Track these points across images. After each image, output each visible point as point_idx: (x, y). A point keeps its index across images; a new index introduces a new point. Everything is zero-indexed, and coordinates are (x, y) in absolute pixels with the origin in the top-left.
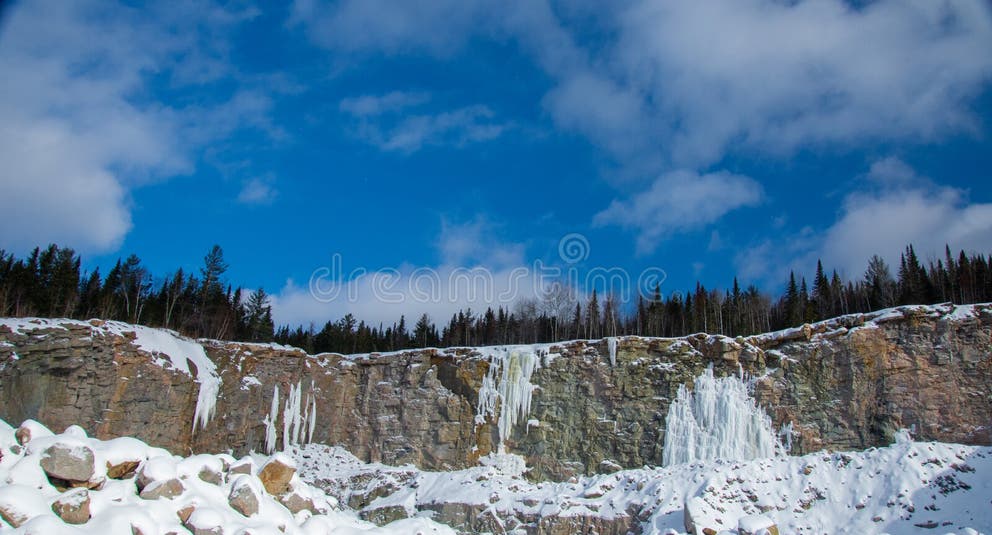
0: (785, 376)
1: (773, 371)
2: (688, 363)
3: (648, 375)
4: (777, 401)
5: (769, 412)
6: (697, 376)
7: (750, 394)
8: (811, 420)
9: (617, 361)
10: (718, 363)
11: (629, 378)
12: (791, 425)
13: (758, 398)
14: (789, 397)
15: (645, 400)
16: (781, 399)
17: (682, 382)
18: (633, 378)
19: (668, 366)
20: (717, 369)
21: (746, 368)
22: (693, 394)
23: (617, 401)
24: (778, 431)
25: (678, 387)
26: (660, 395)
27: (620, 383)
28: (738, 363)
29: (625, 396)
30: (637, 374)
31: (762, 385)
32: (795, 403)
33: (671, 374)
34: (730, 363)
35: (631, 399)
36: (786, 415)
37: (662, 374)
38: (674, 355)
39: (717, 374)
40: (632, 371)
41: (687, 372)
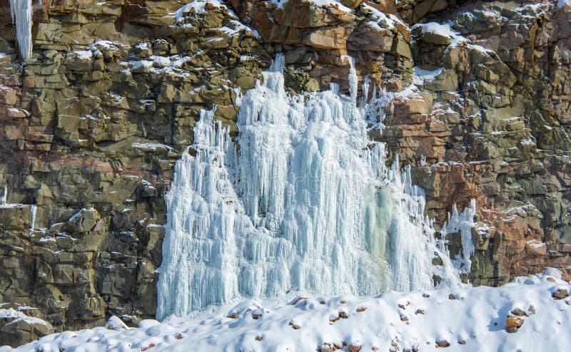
0: (460, 88)
1: (430, 77)
2: (223, 57)
3: (121, 86)
4: (440, 151)
5: (419, 179)
6: (244, 91)
7: (374, 135)
8: (520, 197)
9: (37, 48)
10: (294, 57)
11: (70, 94)
12: (473, 210)
13: (393, 144)
14: (469, 140)
15: (112, 149)
16: (448, 147)
17: (207, 105)
18: (80, 93)
19: (171, 65)
20: (294, 71)
21: (365, 70)
22: (235, 134)
23: (39, 153)
24: (439, 223)
25: (197, 117)
26: (150, 137)
27: (45, 106)
28: (345, 58)
29: (59, 140)
30: (91, 83)
31: (402, 113)
32: (482, 155)
33: (178, 84)
34: (325, 57)
35: (74, 149)
36: (460, 185)
37: (157, 85)
38: (188, 35)
39: (294, 85)
40: (78, 76)
41: (219, 80)
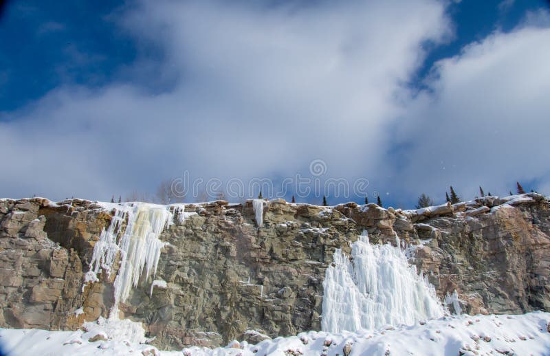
0: (440, 246)
1: (428, 241)
2: (343, 229)
3: (299, 238)
4: (438, 270)
5: (432, 280)
6: (353, 242)
7: (411, 262)
8: (472, 290)
9: (265, 222)
10: (372, 231)
11: (277, 240)
12: (456, 294)
13: (420, 266)
14: (449, 266)
15: (296, 263)
16: (440, 269)
17: (338, 246)
18: (282, 240)
19: (322, 231)
20: (373, 236)
21: (402, 237)
22: (351, 259)
23: (264, 263)
24: (442, 300)
25: (334, 251)
26: (313, 259)
27: (267, 244)
28: (394, 232)
29: (273, 258)
30: (286, 236)
31: (421, 254)
32: (456, 272)
33: (325, 238)
34: (385, 230)
35: (280, 262)
36: (449, 284)
37: (315, 238)
38: (326, 220)
39: (373, 241)
40: (281, 233)
41: (342, 237)
